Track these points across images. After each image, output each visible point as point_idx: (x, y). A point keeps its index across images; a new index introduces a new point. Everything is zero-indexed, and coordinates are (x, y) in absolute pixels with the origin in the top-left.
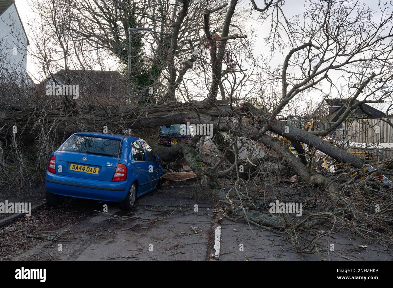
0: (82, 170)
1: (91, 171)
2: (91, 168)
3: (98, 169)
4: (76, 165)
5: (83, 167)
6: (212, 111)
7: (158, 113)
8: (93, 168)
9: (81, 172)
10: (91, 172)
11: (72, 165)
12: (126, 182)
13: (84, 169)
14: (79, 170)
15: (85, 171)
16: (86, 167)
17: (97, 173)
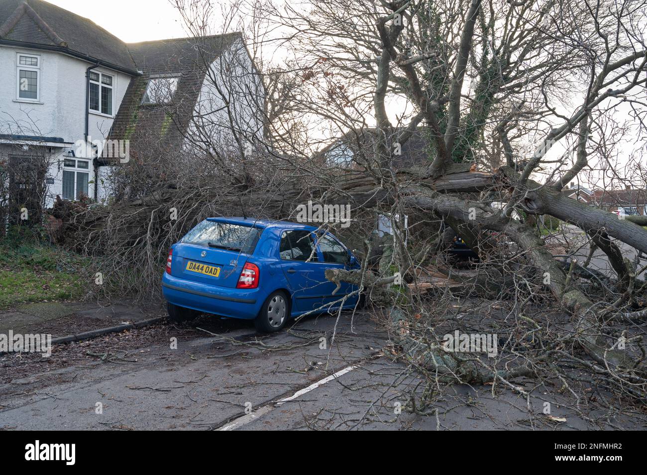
0: (200, 271)
1: (211, 272)
2: (210, 267)
3: (219, 269)
4: (194, 263)
5: (201, 265)
6: (442, 183)
7: (358, 188)
8: (214, 268)
9: (199, 273)
10: (210, 274)
11: (189, 262)
12: (258, 289)
13: (202, 269)
14: (196, 270)
15: (204, 272)
16: (205, 266)
17: (217, 275)
